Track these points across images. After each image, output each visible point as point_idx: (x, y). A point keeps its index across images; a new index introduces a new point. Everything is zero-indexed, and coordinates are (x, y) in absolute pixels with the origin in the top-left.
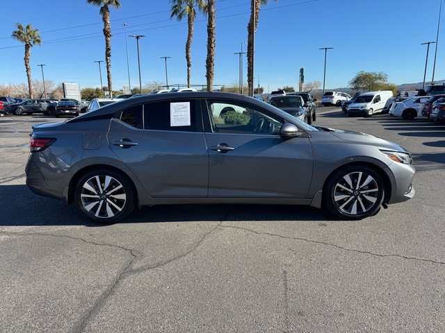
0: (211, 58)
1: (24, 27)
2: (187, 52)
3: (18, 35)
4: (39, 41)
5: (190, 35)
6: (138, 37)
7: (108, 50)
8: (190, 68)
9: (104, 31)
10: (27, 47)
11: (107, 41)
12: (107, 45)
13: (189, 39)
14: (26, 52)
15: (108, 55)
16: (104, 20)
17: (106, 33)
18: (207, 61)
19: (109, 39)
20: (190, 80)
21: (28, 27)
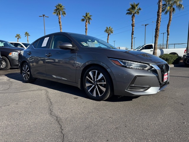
0: (158, 28)
1: (108, 28)
2: (168, 28)
3: (106, 31)
4: (112, 32)
5: (170, 20)
6: (146, 25)
7: (133, 32)
8: (168, 36)
9: (132, 24)
10: (108, 35)
11: (133, 28)
12: (133, 30)
13: (169, 22)
14: (108, 37)
15: (132, 34)
16: (132, 20)
17: (133, 25)
18: (156, 30)
19: (133, 27)
20: (168, 42)
21: (109, 28)
